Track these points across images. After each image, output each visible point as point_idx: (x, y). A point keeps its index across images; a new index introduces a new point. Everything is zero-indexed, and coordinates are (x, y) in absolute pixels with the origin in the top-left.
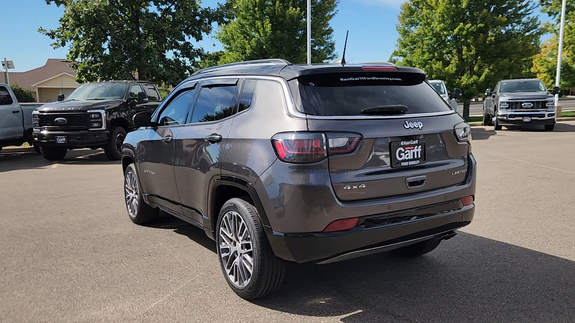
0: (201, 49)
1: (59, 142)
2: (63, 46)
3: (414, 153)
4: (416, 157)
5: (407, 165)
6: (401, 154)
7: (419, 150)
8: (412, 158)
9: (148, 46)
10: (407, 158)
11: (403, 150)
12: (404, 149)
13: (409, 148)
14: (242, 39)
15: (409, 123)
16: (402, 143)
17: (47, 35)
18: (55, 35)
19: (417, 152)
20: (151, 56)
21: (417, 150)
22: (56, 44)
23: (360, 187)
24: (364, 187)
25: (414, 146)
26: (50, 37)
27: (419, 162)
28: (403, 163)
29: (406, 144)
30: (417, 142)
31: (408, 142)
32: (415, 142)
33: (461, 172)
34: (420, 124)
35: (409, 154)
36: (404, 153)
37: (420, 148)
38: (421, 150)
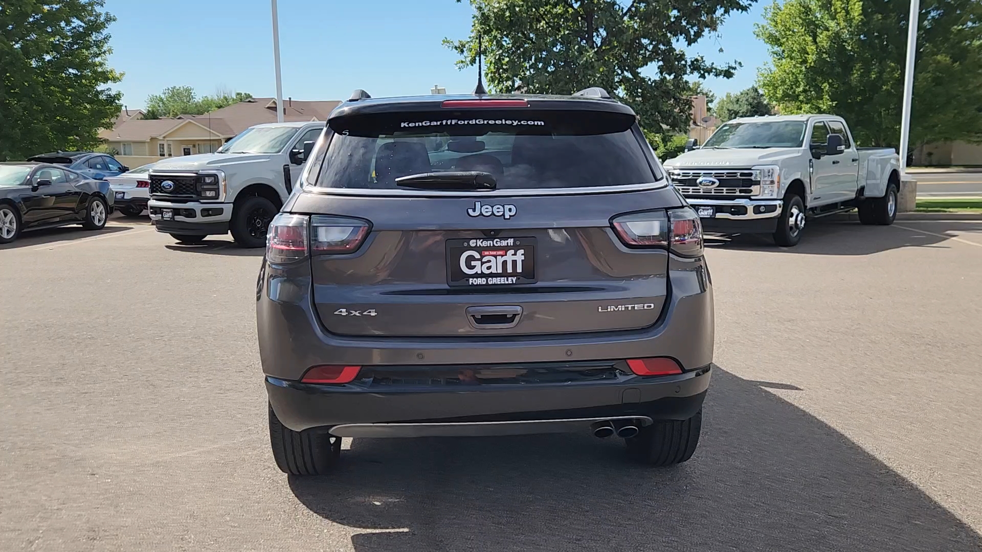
2: (472, 65)
3: (505, 263)
4: (510, 270)
5: (485, 283)
6: (473, 263)
7: (520, 256)
8: (500, 271)
9: (587, 59)
10: (487, 272)
11: (477, 256)
12: (481, 255)
13: (494, 253)
15: (481, 207)
16: (472, 243)
19: (514, 263)
20: (590, 75)
21: (514, 258)
22: (462, 62)
23: (365, 313)
24: (373, 314)
25: (506, 249)
26: (457, 51)
27: (516, 281)
28: (475, 279)
29: (482, 245)
30: (511, 242)
31: (489, 242)
32: (506, 242)
33: (630, 309)
34: (510, 210)
35: (493, 264)
36: (480, 262)
37: (522, 254)
38: (523, 258)
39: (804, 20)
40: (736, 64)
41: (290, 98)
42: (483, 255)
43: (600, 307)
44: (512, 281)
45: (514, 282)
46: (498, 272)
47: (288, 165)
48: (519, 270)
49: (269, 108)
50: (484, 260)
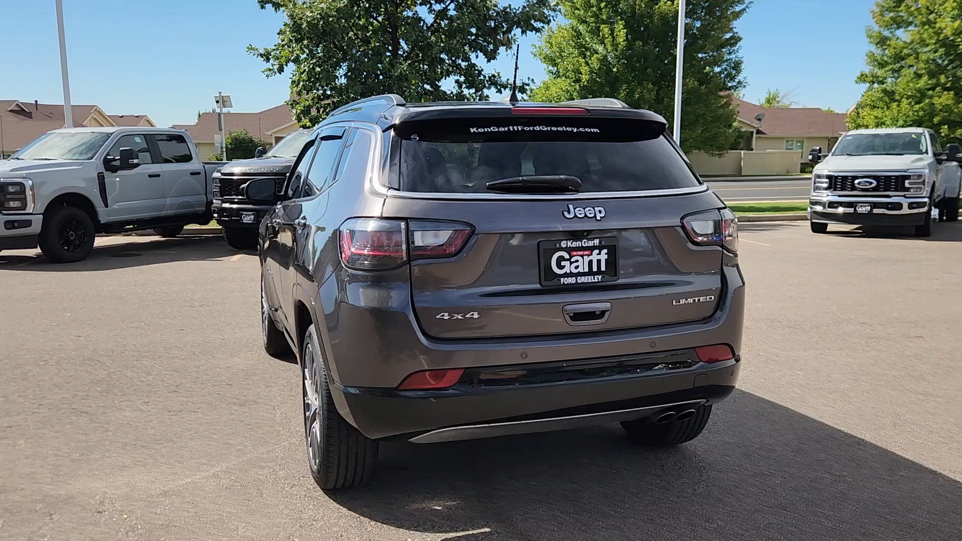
0: (496, 74)
1: (245, 222)
2: (280, 73)
3: (591, 262)
4: (595, 269)
5: (574, 282)
6: (563, 263)
7: (604, 256)
8: (586, 270)
9: (401, 71)
10: (575, 271)
11: (567, 256)
12: (570, 255)
13: (581, 253)
14: (576, 57)
15: (575, 209)
16: (563, 244)
17: (259, 57)
18: (271, 55)
19: (599, 261)
20: (405, 87)
21: (599, 257)
22: (270, 70)
23: (468, 316)
24: (476, 316)
25: (591, 249)
26: (263, 59)
27: (601, 279)
28: (566, 279)
29: (571, 246)
30: (597, 242)
31: (578, 242)
32: (593, 242)
33: (696, 301)
34: (600, 212)
35: (580, 263)
36: (569, 262)
37: (606, 254)
38: (606, 256)
39: (576, 43)
40: (529, 80)
41: (36, 101)
42: (572, 255)
43: (674, 301)
44: (598, 279)
45: (600, 280)
46: (585, 271)
47: (103, 173)
48: (603, 268)
49: (11, 111)
50: (573, 260)
